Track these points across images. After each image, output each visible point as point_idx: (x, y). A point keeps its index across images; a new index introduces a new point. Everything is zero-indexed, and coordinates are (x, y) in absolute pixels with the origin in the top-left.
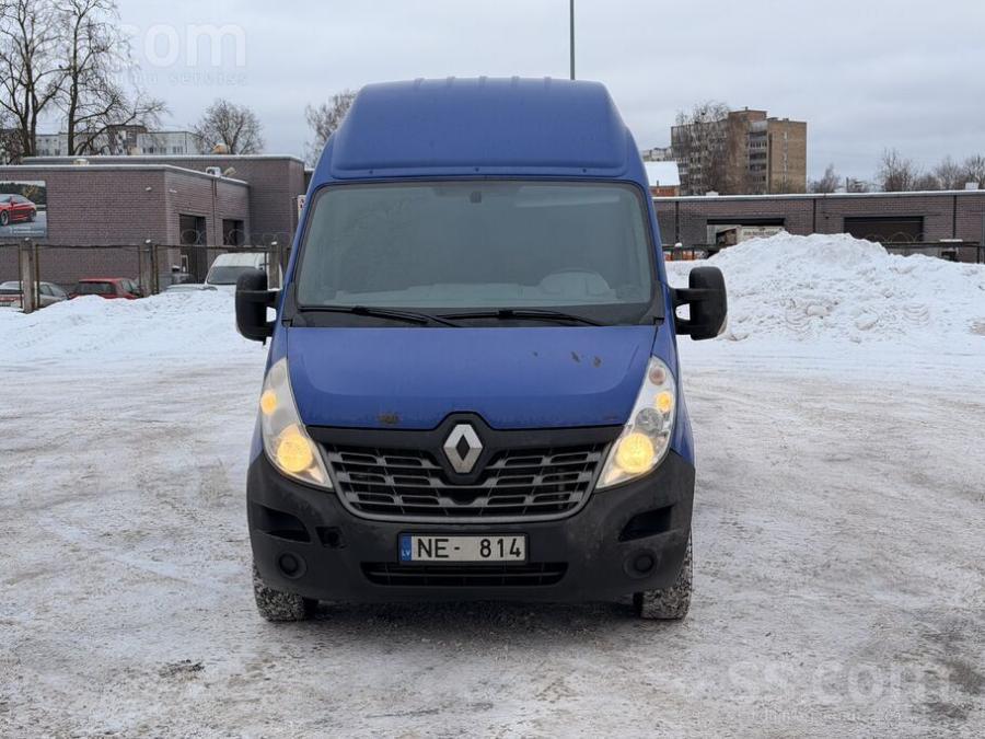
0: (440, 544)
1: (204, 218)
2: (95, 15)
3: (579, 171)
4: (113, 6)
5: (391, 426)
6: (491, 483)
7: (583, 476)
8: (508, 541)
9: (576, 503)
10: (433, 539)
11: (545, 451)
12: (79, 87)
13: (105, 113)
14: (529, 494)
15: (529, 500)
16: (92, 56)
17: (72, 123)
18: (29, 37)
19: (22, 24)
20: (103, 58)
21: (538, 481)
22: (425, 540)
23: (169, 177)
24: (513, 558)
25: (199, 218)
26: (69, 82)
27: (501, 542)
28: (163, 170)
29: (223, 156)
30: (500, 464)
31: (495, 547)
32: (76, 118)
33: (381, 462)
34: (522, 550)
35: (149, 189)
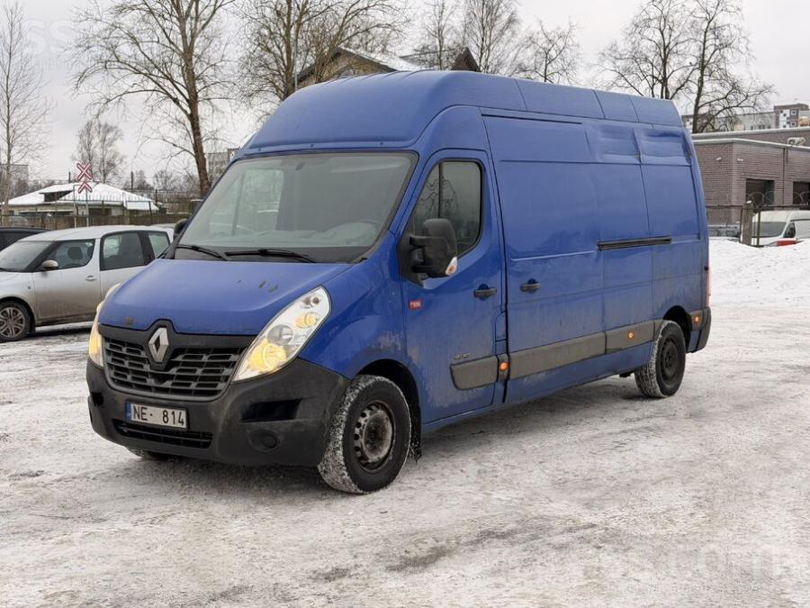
0: (144, 411)
1: (773, 181)
2: (721, 19)
3: (377, 144)
4: (738, 9)
5: (130, 327)
6: (173, 371)
7: (227, 371)
8: (177, 412)
9: (220, 391)
10: (141, 406)
11: (206, 351)
12: (705, 79)
13: (725, 98)
14: (195, 381)
15: (193, 386)
16: (718, 52)
17: (697, 108)
18: (667, 42)
19: (662, 34)
20: (727, 52)
21: (199, 372)
22: (137, 406)
23: (736, 148)
24: (179, 425)
25: (769, 181)
26: (697, 74)
27: (173, 413)
28: (732, 143)
29: (805, 127)
30: (180, 358)
31: (170, 416)
32: (700, 104)
33: (124, 351)
34: (185, 421)
35: (720, 158)
